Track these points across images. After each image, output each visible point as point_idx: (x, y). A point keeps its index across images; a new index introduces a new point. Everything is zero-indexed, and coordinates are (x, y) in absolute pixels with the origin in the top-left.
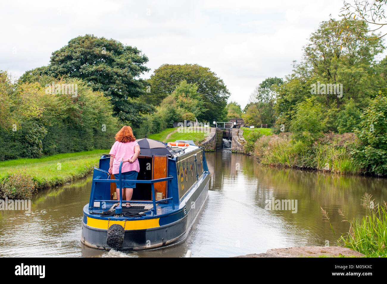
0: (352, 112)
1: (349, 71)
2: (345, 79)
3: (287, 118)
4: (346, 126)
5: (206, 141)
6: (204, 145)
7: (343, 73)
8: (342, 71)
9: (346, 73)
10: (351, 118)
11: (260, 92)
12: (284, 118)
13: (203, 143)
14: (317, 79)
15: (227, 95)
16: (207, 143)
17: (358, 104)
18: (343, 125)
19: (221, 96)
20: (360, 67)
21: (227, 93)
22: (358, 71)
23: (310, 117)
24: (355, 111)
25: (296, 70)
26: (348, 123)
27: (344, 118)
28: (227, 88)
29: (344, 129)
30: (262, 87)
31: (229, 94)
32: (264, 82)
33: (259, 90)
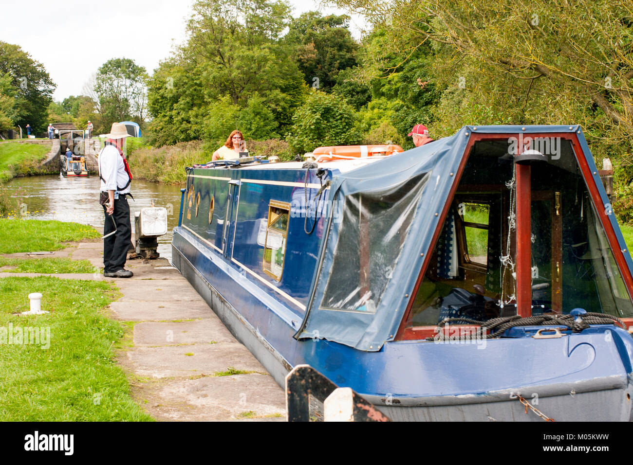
0: (258, 111)
1: (250, 53)
2: (247, 65)
3: (166, 122)
4: (250, 129)
5: (48, 160)
6: (46, 164)
7: (243, 56)
8: (241, 54)
9: (247, 56)
10: (257, 119)
11: (100, 81)
12: (161, 121)
13: (44, 162)
14: (208, 65)
15: (51, 87)
16: (50, 162)
17: (264, 99)
18: (246, 129)
19: (40, 88)
20: (264, 48)
21: (51, 83)
22: (262, 53)
23: (226, 122)
24: (262, 109)
25: (174, 51)
26: (253, 125)
27: (247, 118)
28: (51, 77)
29: (249, 133)
30: (102, 73)
31: (54, 85)
32: (106, 66)
33: (97, 78)
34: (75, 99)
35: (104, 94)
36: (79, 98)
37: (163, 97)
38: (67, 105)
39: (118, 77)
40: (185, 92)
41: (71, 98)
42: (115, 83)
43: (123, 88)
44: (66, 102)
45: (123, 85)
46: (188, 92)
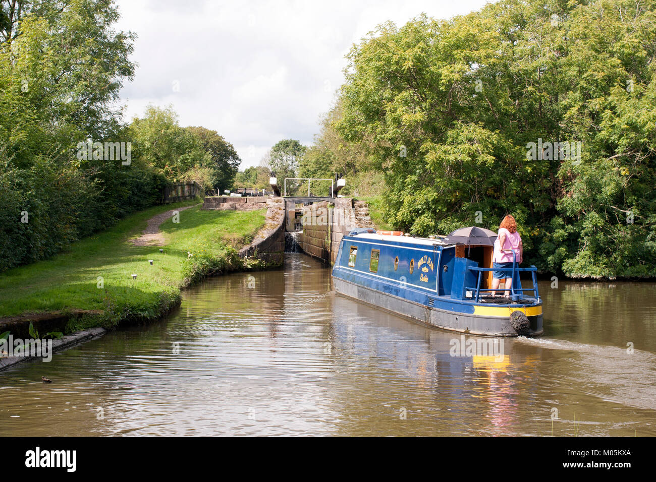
11: (273, 157)
15: (238, 162)
19: (230, 162)
21: (238, 159)
28: (238, 154)
30: (275, 151)
31: (240, 160)
32: (278, 146)
33: (271, 155)
34: (254, 170)
35: (276, 167)
36: (258, 168)
37: (308, 171)
38: (248, 174)
39: (287, 153)
40: (321, 167)
41: (252, 168)
42: (285, 159)
43: (290, 162)
44: (248, 171)
45: (289, 160)
46: (323, 167)
